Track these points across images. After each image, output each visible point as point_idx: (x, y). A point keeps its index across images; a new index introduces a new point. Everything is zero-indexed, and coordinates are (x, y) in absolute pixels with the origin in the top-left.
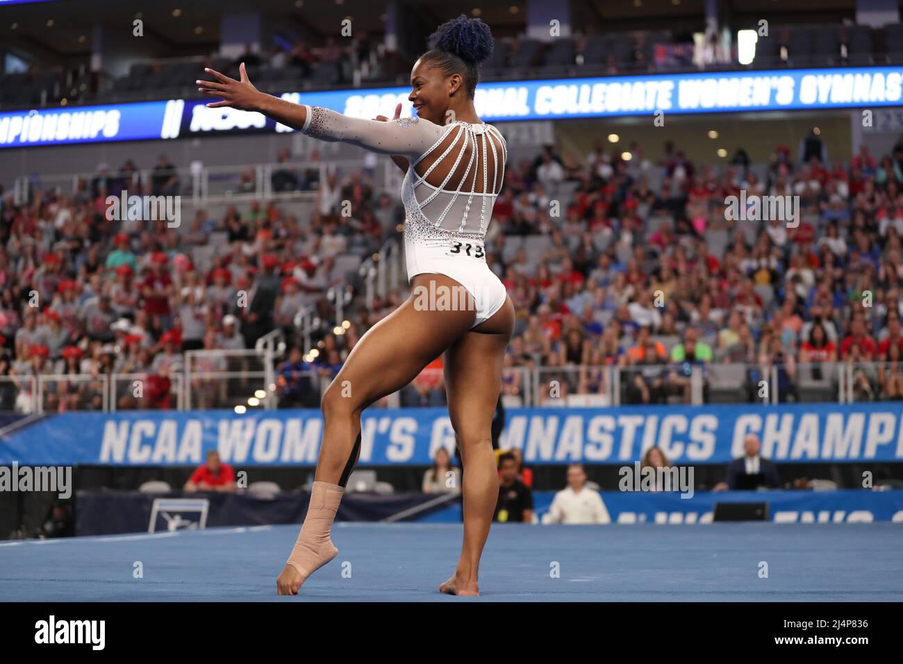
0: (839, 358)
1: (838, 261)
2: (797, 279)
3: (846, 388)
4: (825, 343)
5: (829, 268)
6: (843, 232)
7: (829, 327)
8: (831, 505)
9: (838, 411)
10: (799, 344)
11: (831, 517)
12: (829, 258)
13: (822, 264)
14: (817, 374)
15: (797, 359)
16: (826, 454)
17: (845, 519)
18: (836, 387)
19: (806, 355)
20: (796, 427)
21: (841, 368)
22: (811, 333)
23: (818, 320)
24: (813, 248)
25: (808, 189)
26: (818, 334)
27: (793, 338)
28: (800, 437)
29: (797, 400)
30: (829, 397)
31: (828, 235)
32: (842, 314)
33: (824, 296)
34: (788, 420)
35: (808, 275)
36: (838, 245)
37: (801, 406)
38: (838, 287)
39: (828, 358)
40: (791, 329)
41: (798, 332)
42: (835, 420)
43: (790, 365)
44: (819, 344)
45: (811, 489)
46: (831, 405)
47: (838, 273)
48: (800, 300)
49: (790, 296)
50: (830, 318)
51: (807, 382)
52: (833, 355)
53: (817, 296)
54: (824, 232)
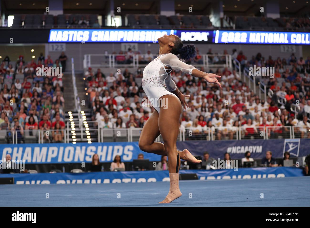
0: (39, 128)
1: (39, 95)
2: (25, 101)
3: (41, 138)
4: (34, 123)
5: (36, 97)
6: (41, 85)
7: (35, 118)
8: (35, 178)
9: (38, 146)
10: (25, 123)
11: (36, 183)
12: (36, 94)
13: (33, 96)
14: (31, 134)
15: (24, 129)
16: (34, 161)
17: (40, 183)
18: (37, 138)
19: (27, 127)
20: (23, 152)
21: (39, 131)
22: (29, 119)
23: (32, 115)
24: (31, 90)
25: (29, 70)
26: (32, 120)
27: (23, 121)
28: (25, 155)
29: (24, 143)
30: (35, 141)
31: (36, 86)
32: (40, 113)
33: (34, 107)
34: (21, 149)
35: (28, 100)
36: (39, 90)
37: (26, 144)
38: (39, 104)
39: (35, 128)
40: (23, 118)
41: (25, 119)
42: (37, 149)
43: (22, 131)
44: (32, 123)
45: (29, 173)
46: (36, 144)
47: (39, 99)
48: (25, 108)
49: (22, 107)
50: (36, 115)
51: (28, 136)
52: (37, 127)
53: (31, 107)
54: (34, 85)
